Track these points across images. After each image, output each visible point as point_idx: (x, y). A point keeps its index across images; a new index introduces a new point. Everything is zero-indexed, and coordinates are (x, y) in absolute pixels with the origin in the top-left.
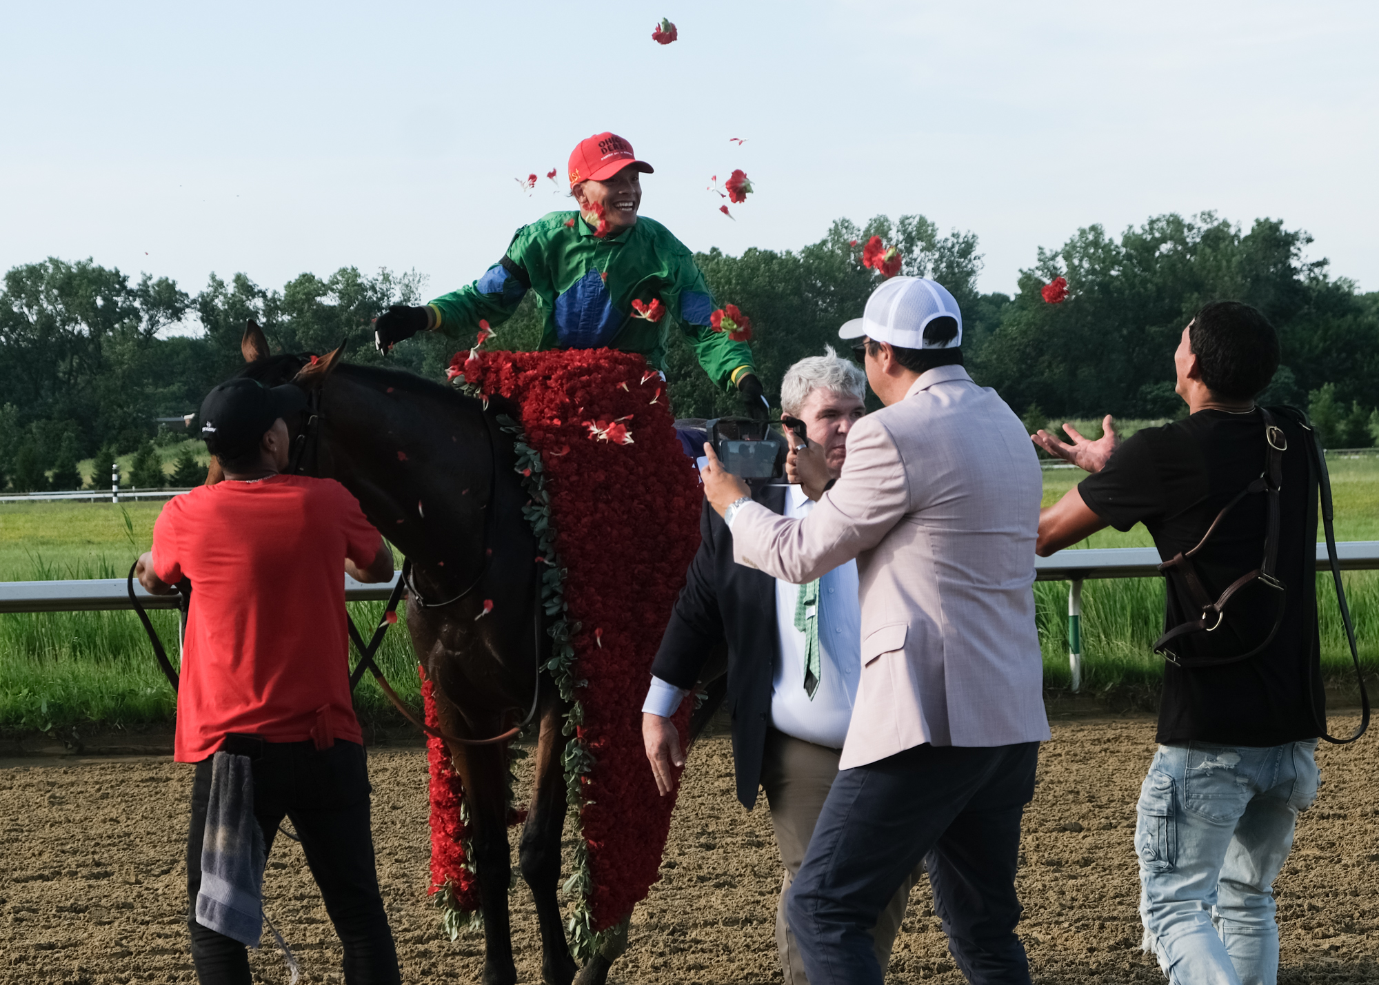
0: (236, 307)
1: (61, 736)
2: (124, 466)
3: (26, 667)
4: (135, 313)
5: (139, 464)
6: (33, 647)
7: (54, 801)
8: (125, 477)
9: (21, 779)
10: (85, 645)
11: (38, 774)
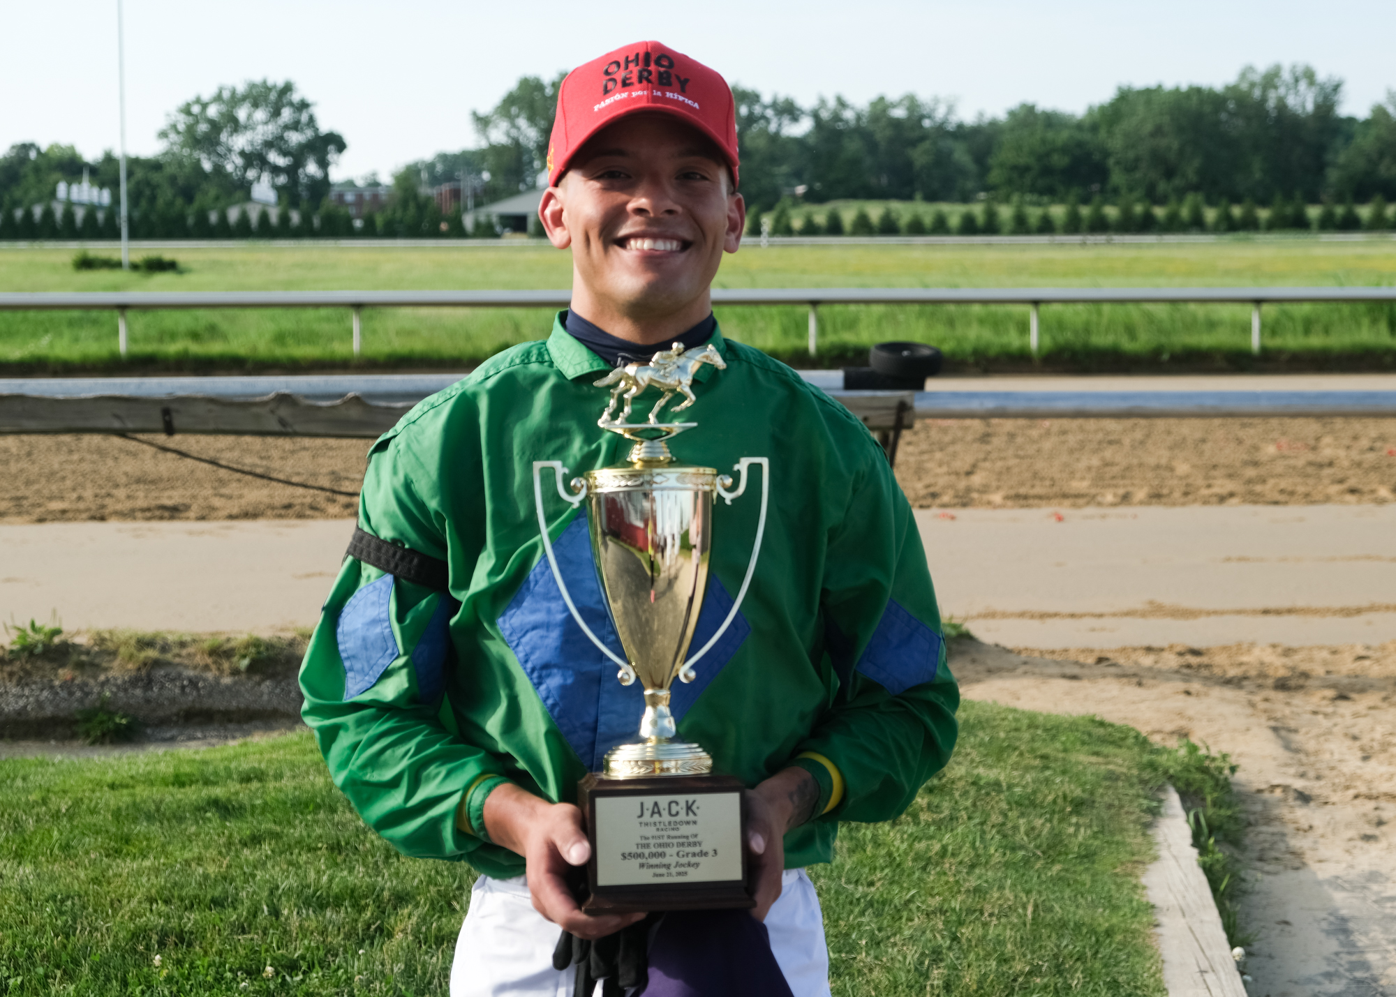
0: (837, 117)
5: (778, 221)
8: (769, 228)
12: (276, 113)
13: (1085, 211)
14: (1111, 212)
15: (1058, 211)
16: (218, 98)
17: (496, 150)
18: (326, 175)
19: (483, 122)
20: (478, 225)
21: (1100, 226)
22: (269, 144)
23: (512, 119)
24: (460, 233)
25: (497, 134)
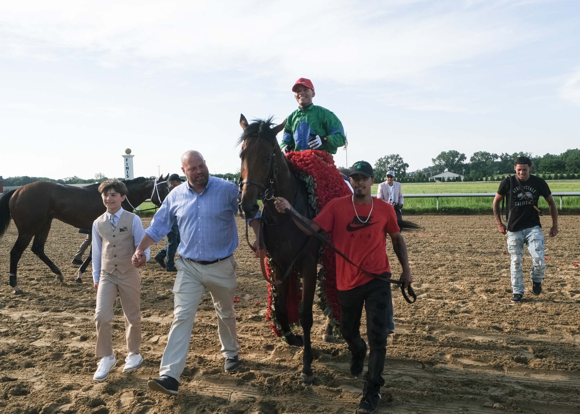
0: (505, 157)
1: (481, 212)
2: (489, 178)
3: (477, 204)
4: (491, 158)
5: (491, 178)
6: (477, 201)
7: (480, 220)
8: (489, 179)
9: (476, 217)
10: (484, 201)
11: (478, 216)
12: (396, 160)
13: (559, 175)
14: (565, 175)
15: (553, 175)
16: (385, 158)
17: (437, 166)
18: (405, 171)
19: (434, 160)
20: (431, 180)
21: (562, 178)
22: (394, 166)
23: (440, 160)
24: (428, 182)
25: (437, 163)
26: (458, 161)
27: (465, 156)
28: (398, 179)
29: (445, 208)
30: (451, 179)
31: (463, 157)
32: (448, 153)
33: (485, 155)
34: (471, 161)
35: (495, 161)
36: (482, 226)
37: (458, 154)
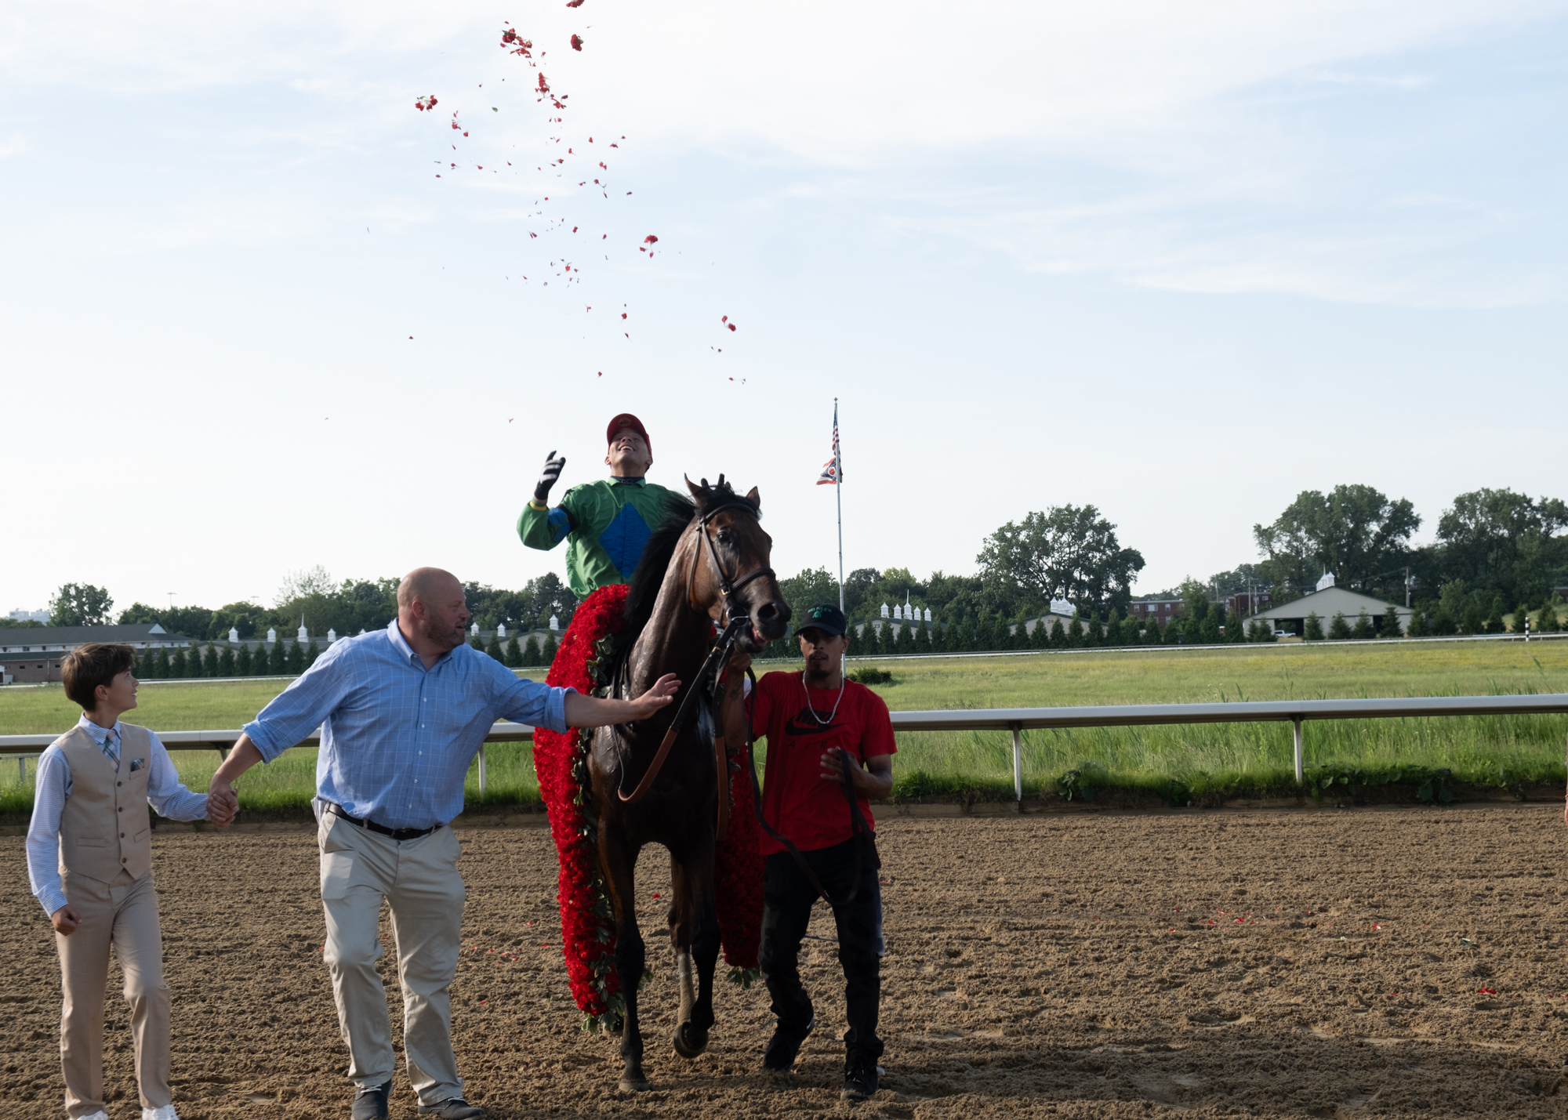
1: (1512, 789)
2: (1533, 618)
3: (1489, 748)
4: (1537, 523)
5: (1543, 617)
6: (1493, 736)
7: (1512, 830)
8: (1534, 625)
9: (1490, 816)
10: (1524, 734)
11: (1499, 813)
12: (1082, 536)
16: (1028, 524)
17: (1279, 560)
18: (1127, 590)
19: (1265, 535)
20: (1253, 629)
22: (1075, 563)
23: (1293, 532)
24: (1238, 638)
25: (1280, 547)
26: (1380, 538)
27: (1415, 511)
28: (1096, 629)
29: (1338, 773)
30: (1352, 623)
31: (1403, 517)
32: (1331, 497)
33: (1503, 504)
34: (1443, 536)
35: (1554, 535)
36: (1529, 866)
37: (1381, 500)
